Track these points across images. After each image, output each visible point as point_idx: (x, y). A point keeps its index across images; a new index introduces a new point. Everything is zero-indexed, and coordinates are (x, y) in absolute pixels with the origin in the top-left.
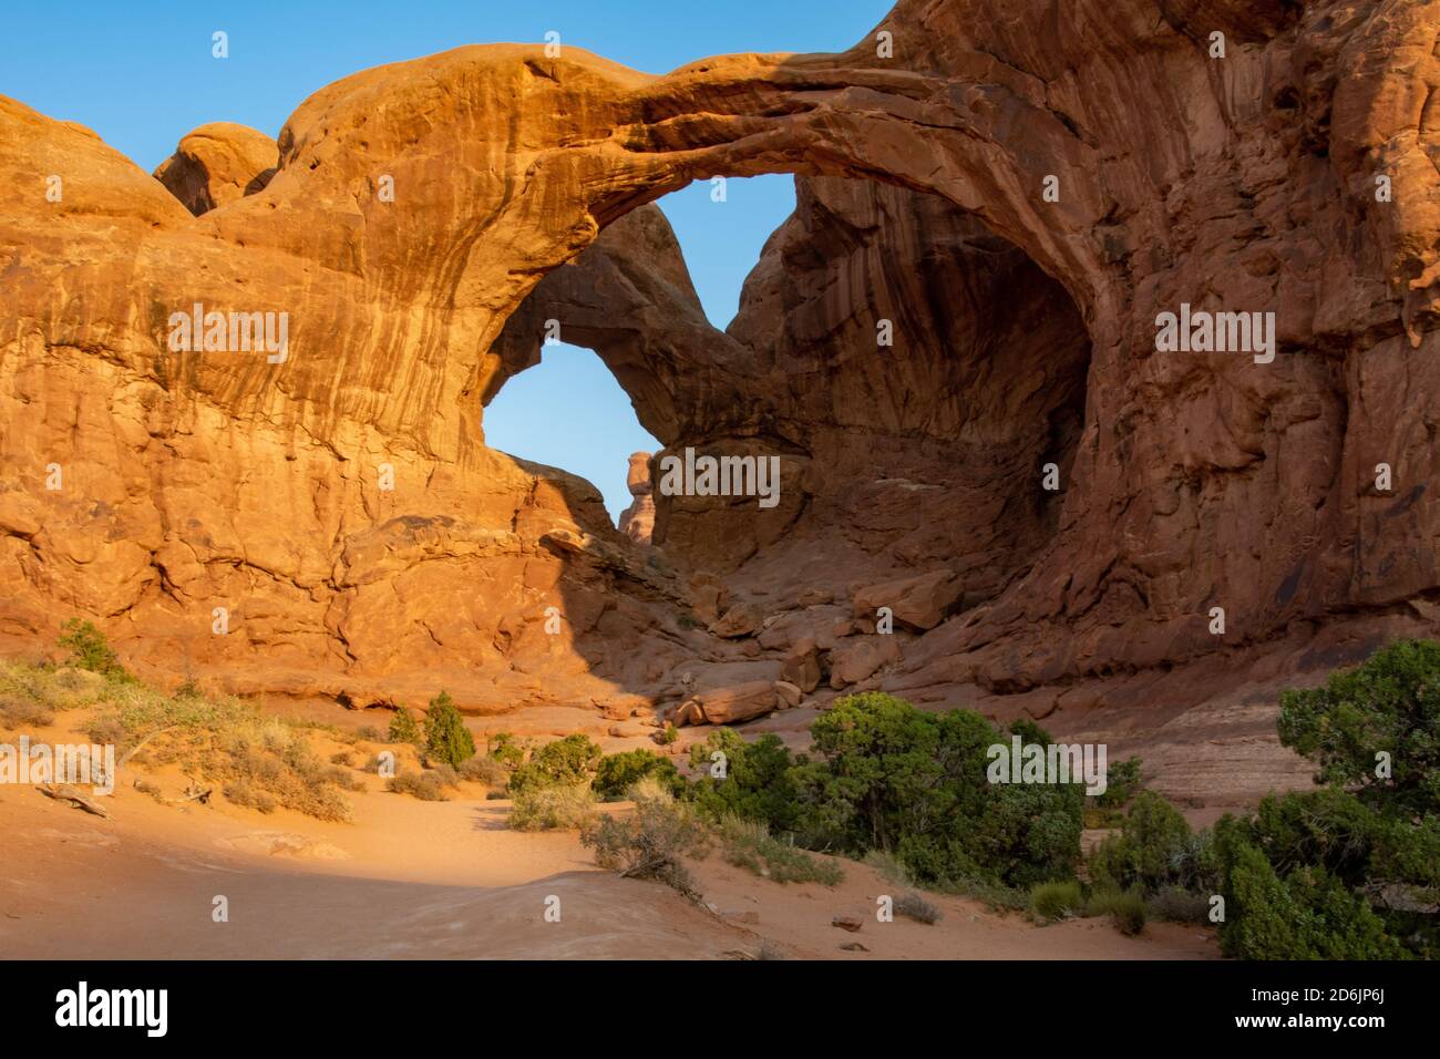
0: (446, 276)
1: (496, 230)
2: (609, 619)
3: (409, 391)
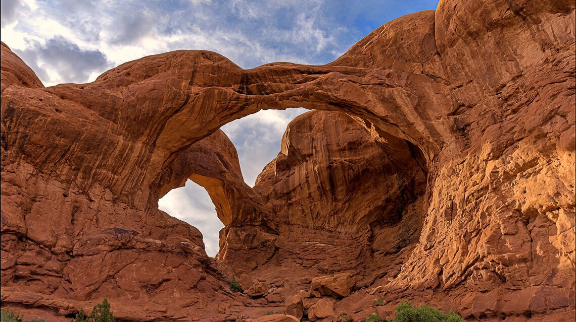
0: (154, 132)
1: (179, 115)
2: (202, 283)
3: (129, 177)
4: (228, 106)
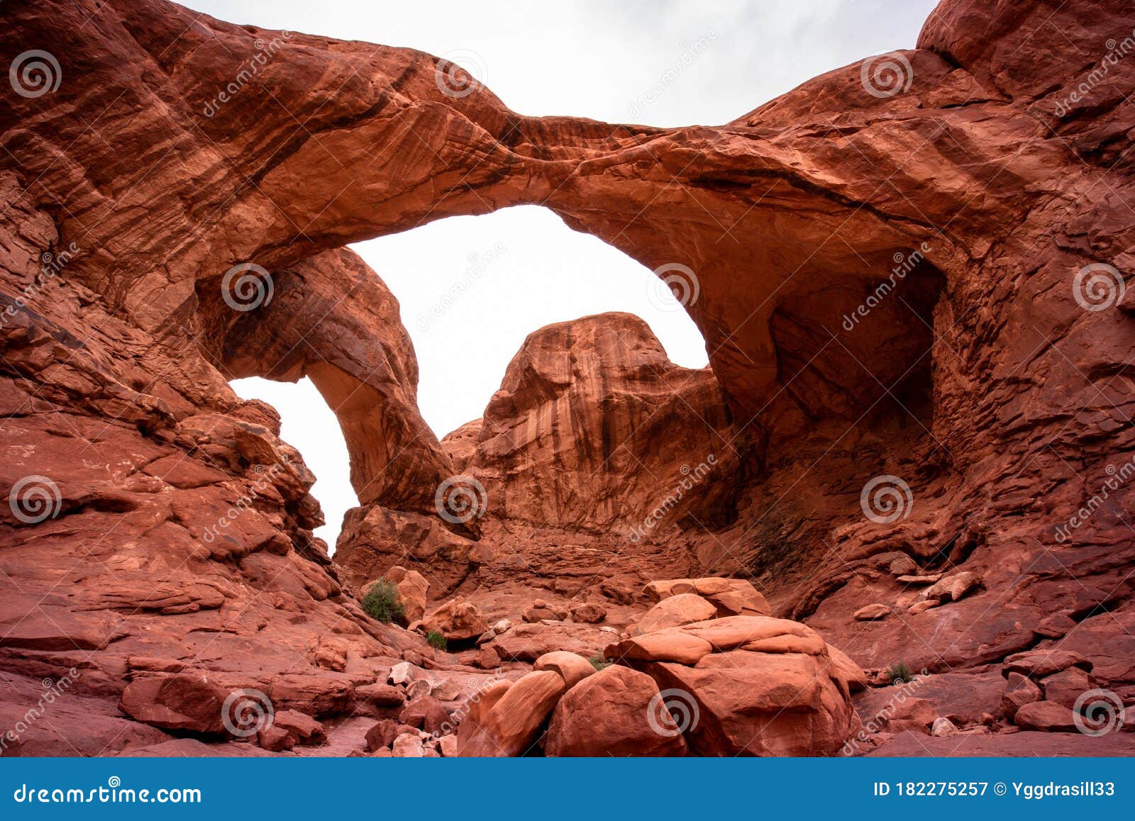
3: (142, 217)
4: (466, 157)
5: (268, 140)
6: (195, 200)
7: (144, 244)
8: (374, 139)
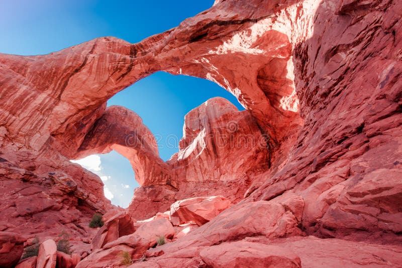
1: (79, 75)
3: (28, 120)
4: (117, 66)
5: (58, 85)
6: (42, 110)
7: (31, 127)
8: (88, 72)
